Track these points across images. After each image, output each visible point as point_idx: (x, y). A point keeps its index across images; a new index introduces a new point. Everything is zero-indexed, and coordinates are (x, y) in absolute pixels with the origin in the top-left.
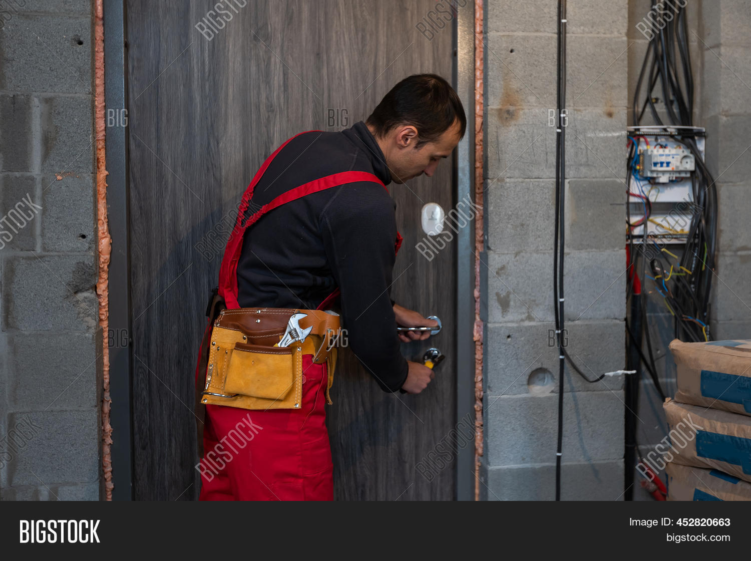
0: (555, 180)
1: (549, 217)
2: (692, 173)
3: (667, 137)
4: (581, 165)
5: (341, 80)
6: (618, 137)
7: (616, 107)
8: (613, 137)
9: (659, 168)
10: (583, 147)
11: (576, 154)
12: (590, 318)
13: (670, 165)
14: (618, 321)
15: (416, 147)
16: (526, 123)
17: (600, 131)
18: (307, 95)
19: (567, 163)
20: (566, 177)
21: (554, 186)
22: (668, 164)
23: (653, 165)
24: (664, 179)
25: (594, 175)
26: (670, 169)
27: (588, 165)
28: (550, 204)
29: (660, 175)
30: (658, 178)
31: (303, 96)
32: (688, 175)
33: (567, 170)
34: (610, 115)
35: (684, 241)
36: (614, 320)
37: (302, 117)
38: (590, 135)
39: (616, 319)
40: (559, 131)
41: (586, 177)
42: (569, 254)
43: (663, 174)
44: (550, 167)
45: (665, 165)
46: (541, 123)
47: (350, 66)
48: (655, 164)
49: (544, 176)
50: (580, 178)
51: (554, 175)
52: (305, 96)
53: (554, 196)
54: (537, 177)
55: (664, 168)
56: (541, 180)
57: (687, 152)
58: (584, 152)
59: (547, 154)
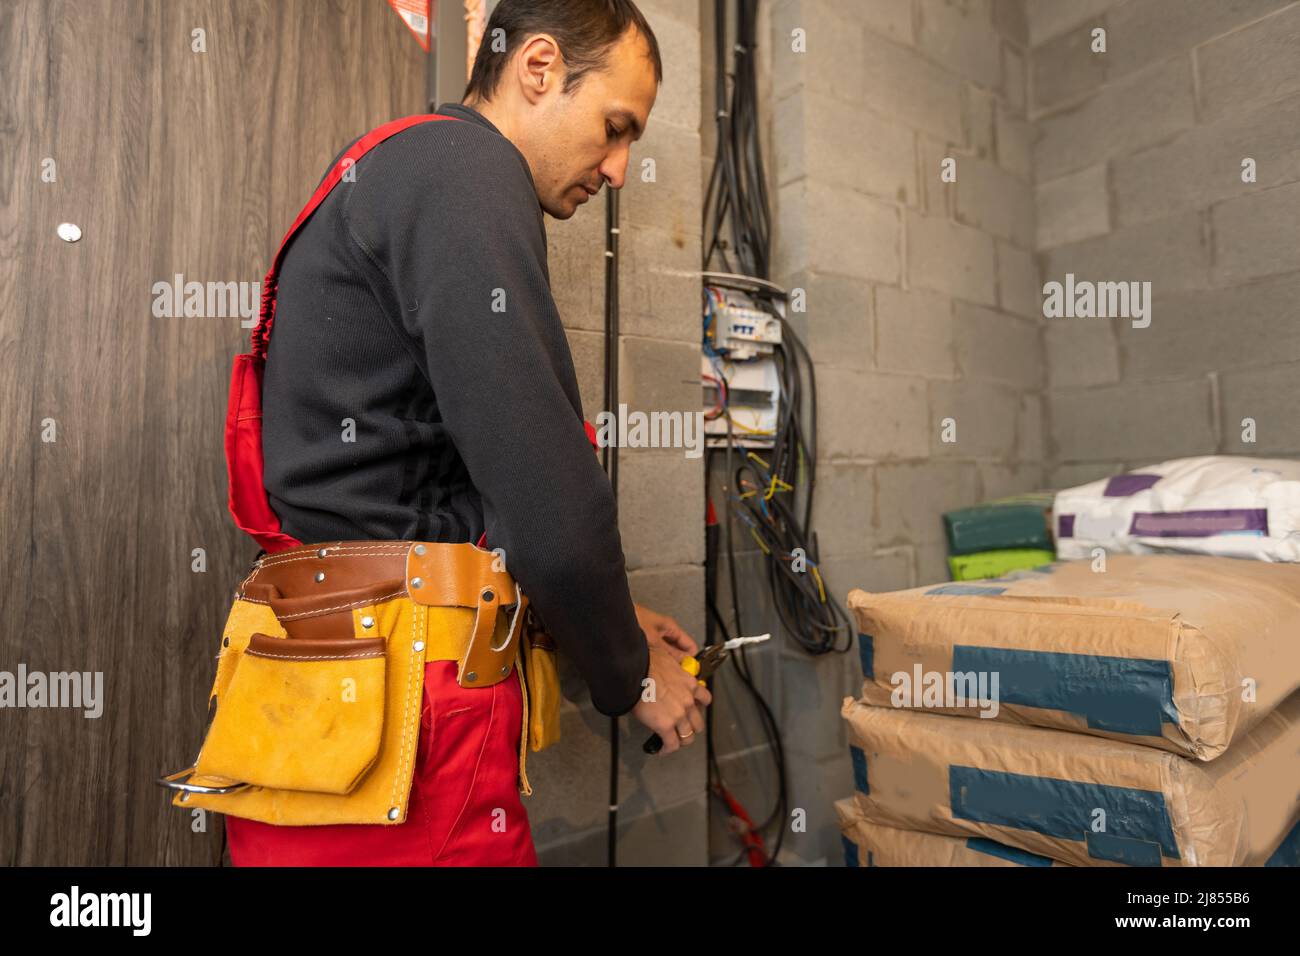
0: (603, 334)
1: (594, 395)
2: (777, 347)
3: (741, 293)
4: (641, 315)
5: (194, 105)
6: (691, 279)
7: (687, 233)
8: (684, 278)
9: (739, 334)
10: (644, 287)
11: (635, 297)
12: (657, 565)
13: (754, 331)
14: (694, 568)
15: (565, 91)
16: (558, 233)
17: (667, 266)
18: (109, 116)
19: (622, 310)
20: (620, 332)
21: (602, 345)
22: (751, 329)
23: (732, 329)
24: (742, 353)
25: (658, 334)
26: (752, 337)
27: (651, 317)
28: (596, 373)
29: (739, 346)
30: (735, 350)
31: (97, 116)
32: (770, 351)
33: (621, 320)
34: (680, 244)
35: (771, 444)
36: (689, 566)
37: (93, 158)
38: (654, 269)
39: (692, 563)
40: (609, 254)
41: (647, 336)
42: (624, 458)
43: (743, 346)
44: (596, 313)
45: (747, 331)
46: (582, 237)
47: (217, 83)
48: (736, 328)
49: (587, 327)
50: (640, 336)
51: (602, 325)
52: (103, 118)
53: (603, 361)
54: (576, 326)
55: (746, 336)
56: (582, 332)
57: (768, 317)
58: (646, 294)
59: (591, 289)
